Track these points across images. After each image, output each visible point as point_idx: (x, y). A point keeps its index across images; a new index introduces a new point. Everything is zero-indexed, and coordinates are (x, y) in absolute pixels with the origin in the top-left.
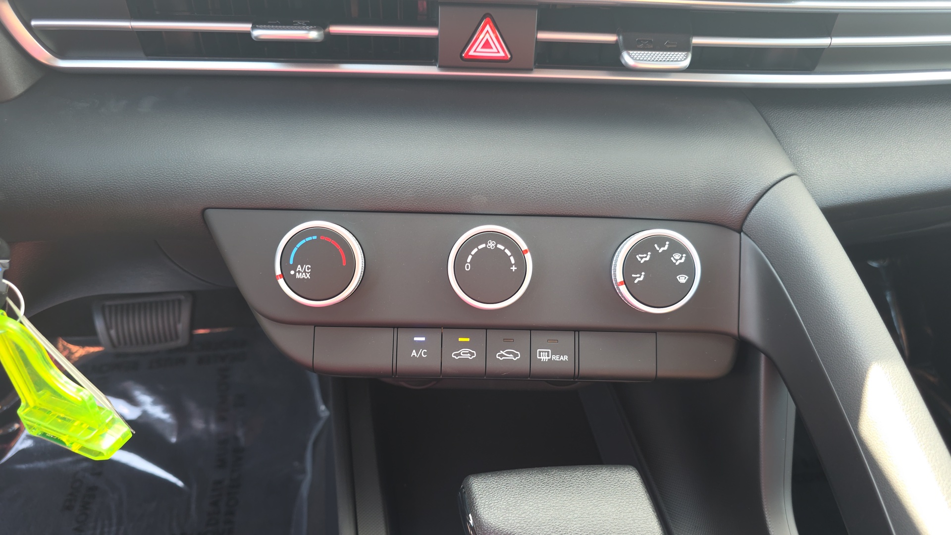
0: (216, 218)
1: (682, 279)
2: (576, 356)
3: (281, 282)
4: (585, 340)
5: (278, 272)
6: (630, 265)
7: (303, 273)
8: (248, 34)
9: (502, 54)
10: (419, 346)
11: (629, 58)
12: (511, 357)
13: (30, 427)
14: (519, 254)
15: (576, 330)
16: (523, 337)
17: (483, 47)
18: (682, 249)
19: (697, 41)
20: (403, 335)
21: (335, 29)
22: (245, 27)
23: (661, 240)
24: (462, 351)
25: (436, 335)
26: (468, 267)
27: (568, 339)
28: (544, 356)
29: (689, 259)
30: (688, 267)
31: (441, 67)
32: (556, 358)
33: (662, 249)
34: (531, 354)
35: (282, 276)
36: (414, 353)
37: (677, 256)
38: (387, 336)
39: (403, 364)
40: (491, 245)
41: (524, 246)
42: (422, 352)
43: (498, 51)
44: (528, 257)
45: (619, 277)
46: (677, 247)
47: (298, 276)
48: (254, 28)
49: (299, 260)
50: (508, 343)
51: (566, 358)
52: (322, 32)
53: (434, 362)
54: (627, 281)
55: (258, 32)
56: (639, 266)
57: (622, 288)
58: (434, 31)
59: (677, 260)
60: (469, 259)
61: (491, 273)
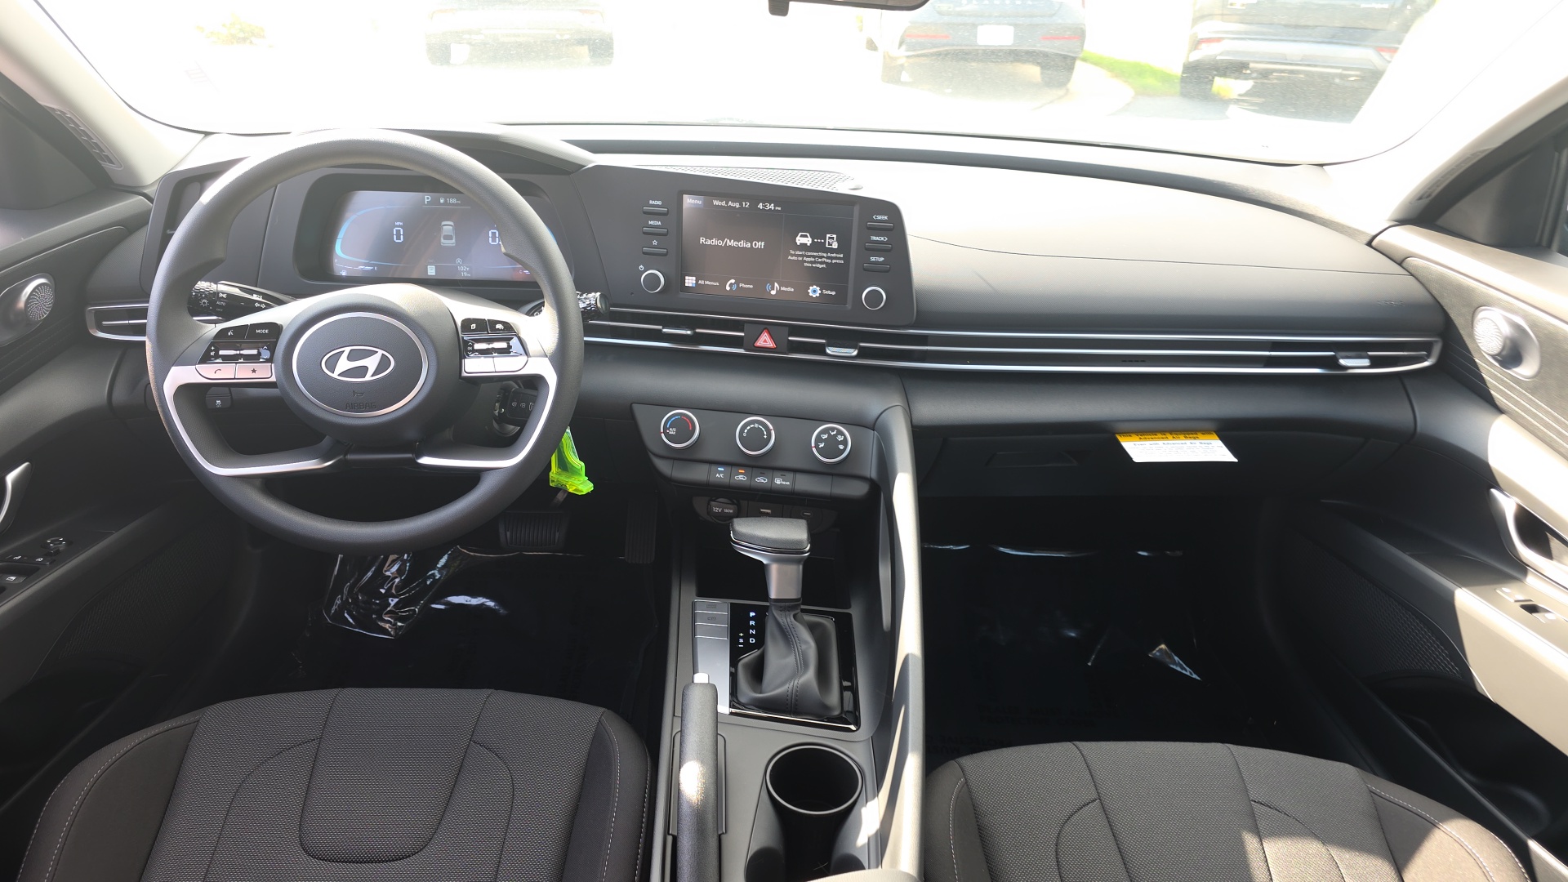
0: (637, 408)
1: (841, 447)
2: (794, 483)
3: (663, 435)
4: (799, 477)
5: (662, 431)
6: (819, 440)
7: (672, 431)
8: (661, 330)
9: (772, 346)
10: (720, 472)
11: (829, 350)
12: (763, 481)
13: (553, 481)
14: (769, 431)
15: (795, 471)
16: (770, 473)
18: (842, 434)
19: (862, 344)
20: (713, 467)
21: (698, 330)
22: (660, 327)
23: (833, 429)
24: (740, 476)
25: (729, 469)
26: (745, 435)
27: (790, 475)
28: (778, 481)
29: (845, 438)
30: (845, 442)
31: (744, 350)
32: (784, 483)
33: (833, 433)
34: (772, 480)
36: (717, 475)
37: (839, 436)
38: (706, 467)
39: (712, 479)
40: (756, 425)
41: (771, 427)
42: (721, 475)
43: (770, 344)
44: (773, 432)
45: (813, 445)
46: (840, 433)
47: (670, 433)
48: (664, 328)
49: (671, 426)
50: (762, 474)
51: (788, 483)
52: (691, 332)
53: (727, 481)
54: (817, 446)
55: (664, 330)
56: (822, 440)
57: (814, 449)
58: (743, 334)
59: (840, 438)
60: (746, 431)
61: (755, 438)
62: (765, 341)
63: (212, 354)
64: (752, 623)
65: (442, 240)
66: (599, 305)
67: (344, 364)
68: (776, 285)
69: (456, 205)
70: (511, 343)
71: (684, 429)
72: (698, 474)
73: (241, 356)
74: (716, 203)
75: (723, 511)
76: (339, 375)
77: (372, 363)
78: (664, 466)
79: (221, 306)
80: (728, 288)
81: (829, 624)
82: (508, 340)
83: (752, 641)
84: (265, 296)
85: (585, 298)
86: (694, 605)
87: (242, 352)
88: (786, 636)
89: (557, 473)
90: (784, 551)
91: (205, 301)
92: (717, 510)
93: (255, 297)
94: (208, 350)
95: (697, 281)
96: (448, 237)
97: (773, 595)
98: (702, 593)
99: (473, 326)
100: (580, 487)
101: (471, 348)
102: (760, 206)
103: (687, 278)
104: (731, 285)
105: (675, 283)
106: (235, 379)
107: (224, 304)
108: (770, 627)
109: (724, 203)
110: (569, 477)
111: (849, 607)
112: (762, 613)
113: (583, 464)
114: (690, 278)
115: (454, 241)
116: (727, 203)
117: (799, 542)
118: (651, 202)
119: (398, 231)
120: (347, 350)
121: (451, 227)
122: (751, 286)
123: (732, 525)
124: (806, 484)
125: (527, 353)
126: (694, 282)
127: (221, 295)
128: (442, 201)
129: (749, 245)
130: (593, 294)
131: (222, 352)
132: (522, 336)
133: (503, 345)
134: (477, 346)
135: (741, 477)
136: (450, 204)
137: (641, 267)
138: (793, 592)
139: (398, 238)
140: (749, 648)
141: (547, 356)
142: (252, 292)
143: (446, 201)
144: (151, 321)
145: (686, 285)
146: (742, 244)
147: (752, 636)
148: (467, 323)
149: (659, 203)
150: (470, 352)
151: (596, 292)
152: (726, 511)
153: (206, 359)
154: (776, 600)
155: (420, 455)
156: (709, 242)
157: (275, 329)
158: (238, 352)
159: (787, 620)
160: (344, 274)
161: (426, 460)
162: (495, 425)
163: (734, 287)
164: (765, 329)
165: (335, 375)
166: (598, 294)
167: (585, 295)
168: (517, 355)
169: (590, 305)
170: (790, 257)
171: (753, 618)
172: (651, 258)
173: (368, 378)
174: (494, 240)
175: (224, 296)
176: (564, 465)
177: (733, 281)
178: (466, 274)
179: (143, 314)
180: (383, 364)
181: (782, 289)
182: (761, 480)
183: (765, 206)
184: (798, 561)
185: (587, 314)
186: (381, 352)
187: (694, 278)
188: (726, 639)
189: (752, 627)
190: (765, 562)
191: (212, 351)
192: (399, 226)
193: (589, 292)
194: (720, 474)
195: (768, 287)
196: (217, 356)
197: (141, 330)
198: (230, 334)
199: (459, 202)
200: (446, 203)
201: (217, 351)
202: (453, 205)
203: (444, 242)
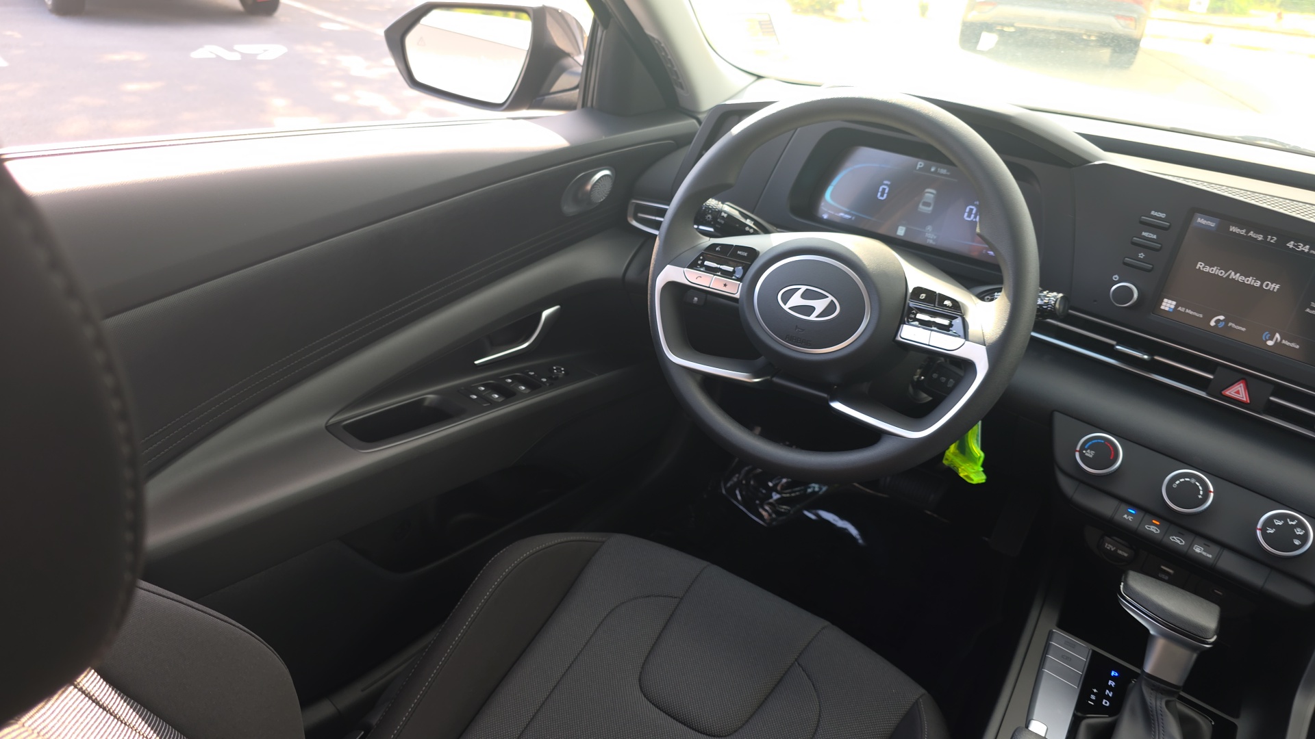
0: (1058, 417)
1: (1297, 542)
2: (1218, 557)
3: (1077, 453)
4: (1227, 553)
5: (1078, 449)
6: (1269, 522)
7: (1090, 454)
8: (1113, 346)
9: (1245, 399)
10: (1129, 514)
12: (1178, 542)
13: (947, 459)
14: (1207, 492)
15: (1224, 546)
16: (1191, 537)
17: (1235, 393)
18: (1304, 527)
20: (1123, 506)
21: (1156, 358)
22: (1113, 342)
23: (1293, 518)
25: (1141, 514)
26: (1175, 486)
27: (1216, 549)
28: (1198, 549)
29: (1307, 535)
30: (1304, 538)
31: (1208, 394)
32: (1204, 553)
33: (1292, 523)
34: (1191, 545)
35: (1079, 451)
36: (1125, 516)
37: (1299, 530)
38: (1114, 502)
39: (1117, 517)
40: (1193, 481)
41: (1212, 489)
42: (1130, 518)
43: (1243, 397)
44: (1212, 495)
45: (1259, 526)
46: (1302, 526)
47: (1087, 454)
48: (1117, 345)
49: (1091, 448)
50: (1180, 535)
51: (1210, 556)
52: (1150, 357)
53: (1135, 525)
54: (1263, 530)
55: (1118, 347)
56: (1273, 526)
57: (1259, 533)
58: (1211, 377)
59: (1299, 532)
60: (1178, 482)
61: (1186, 494)
62: (1238, 391)
63: (699, 262)
64: (1111, 683)
65: (921, 206)
66: (1057, 306)
67: (796, 300)
68: (1277, 336)
69: (945, 175)
70: (954, 322)
71: (1104, 454)
72: (1104, 506)
73: (720, 270)
74: (1233, 229)
75: (1116, 551)
76: (789, 308)
77: (820, 305)
78: (1067, 485)
79: (720, 223)
80: (1212, 323)
81: (1206, 726)
82: (951, 318)
83: (1105, 703)
84: (756, 223)
85: (1045, 296)
86: (1050, 635)
87: (722, 267)
88: (1150, 719)
89: (954, 454)
90: (1180, 631)
91: (710, 216)
92: (1109, 547)
93: (748, 222)
94: (698, 259)
95: (1176, 306)
96: (926, 204)
97: (1149, 668)
98: (1062, 625)
99: (923, 296)
100: (972, 476)
101: (913, 316)
102: (1291, 245)
103: (1165, 300)
104: (1218, 321)
105: (1150, 302)
106: (709, 287)
107: (723, 222)
108: (1132, 701)
109: (1243, 232)
110: (965, 462)
111: (1237, 717)
112: (1126, 679)
113: (982, 454)
114: (1170, 301)
115: (931, 208)
116: (1247, 232)
117: (1204, 629)
118: (1153, 213)
119: (884, 189)
120: (804, 288)
121: (932, 196)
122: (1244, 329)
123: (1126, 577)
124: (1230, 564)
125: (966, 337)
126: (1173, 307)
127: (723, 214)
128: (933, 169)
129: (1258, 284)
130: (1055, 294)
131: (707, 263)
132: (968, 319)
133: (946, 322)
134: (919, 316)
135: (1153, 528)
136: (939, 174)
137: (1116, 278)
138: (1174, 676)
139: (882, 195)
140: (1098, 709)
141: (985, 345)
142: (746, 217)
143: (936, 170)
144: (666, 221)
145: (1162, 307)
146: (1250, 281)
147: (1107, 697)
148: (918, 291)
149: (1163, 215)
150: (911, 318)
151: (1059, 292)
152: (1120, 552)
153: (693, 266)
154: (1149, 676)
155: (834, 399)
156: (1207, 269)
157: (752, 253)
158: (718, 266)
159: (1157, 703)
160: (825, 216)
161: (837, 405)
162: (911, 389)
163: (1221, 325)
164: (1243, 379)
165: (786, 308)
166: (1061, 295)
167: (1045, 293)
168: (956, 335)
169: (1047, 304)
170: (1308, 310)
171: (1113, 678)
172: (1130, 271)
173: (812, 318)
174: (969, 216)
175: (725, 215)
176: (964, 450)
177: (1222, 318)
178: (931, 242)
179: (662, 213)
180: (830, 309)
181: (1284, 342)
182: (1177, 540)
183: (1297, 246)
184: (1193, 649)
185: (1043, 313)
186: (831, 298)
187: (1174, 303)
188: (1076, 688)
189: (1110, 688)
190: (1152, 632)
191: (700, 260)
192: (886, 185)
193: (1052, 291)
194: (1129, 516)
195: (1266, 334)
196: (702, 265)
197: (657, 225)
198: (717, 249)
199: (948, 173)
200: (936, 172)
201: (703, 261)
202: (942, 175)
203: (922, 208)
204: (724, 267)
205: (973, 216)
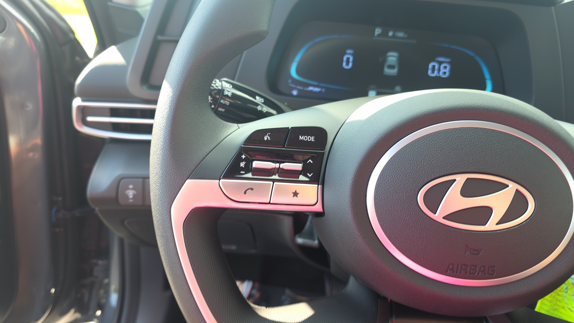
63: (242, 164)
65: (386, 69)
69: (403, 38)
73: (281, 171)
77: (498, 202)
79: (223, 105)
87: (283, 166)
93: (258, 100)
94: (237, 159)
96: (391, 67)
106: (269, 203)
107: (228, 103)
115: (396, 71)
119: (348, 59)
120: (460, 179)
121: (395, 58)
127: (227, 93)
128: (391, 34)
131: (256, 164)
136: (397, 38)
139: (348, 64)
142: (254, 94)
143: (394, 34)
153: (232, 171)
158: (276, 165)
160: (295, 93)
165: (440, 218)
173: (491, 225)
174: (433, 71)
175: (229, 94)
180: (517, 205)
186: (513, 187)
191: (242, 160)
192: (350, 54)
196: (248, 169)
198: (266, 139)
199: (406, 36)
200: (394, 36)
201: (249, 162)
202: (400, 38)
203: (388, 71)
204: (286, 166)
205: (436, 72)
